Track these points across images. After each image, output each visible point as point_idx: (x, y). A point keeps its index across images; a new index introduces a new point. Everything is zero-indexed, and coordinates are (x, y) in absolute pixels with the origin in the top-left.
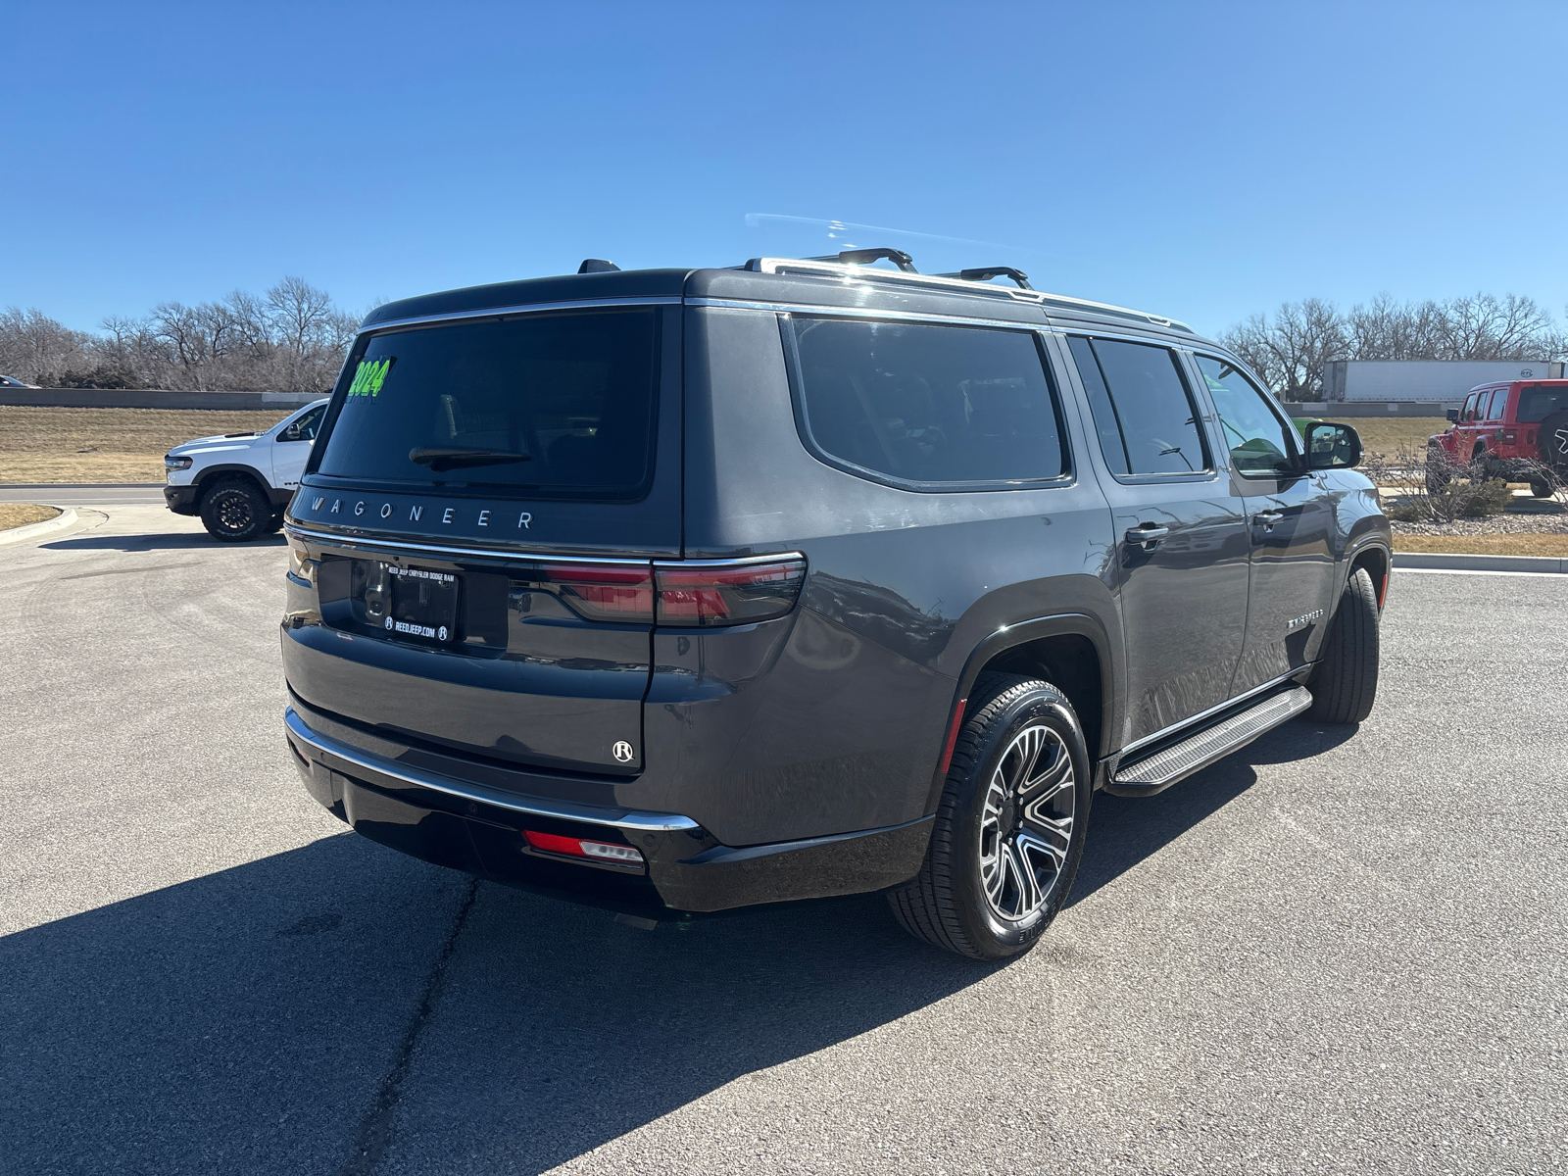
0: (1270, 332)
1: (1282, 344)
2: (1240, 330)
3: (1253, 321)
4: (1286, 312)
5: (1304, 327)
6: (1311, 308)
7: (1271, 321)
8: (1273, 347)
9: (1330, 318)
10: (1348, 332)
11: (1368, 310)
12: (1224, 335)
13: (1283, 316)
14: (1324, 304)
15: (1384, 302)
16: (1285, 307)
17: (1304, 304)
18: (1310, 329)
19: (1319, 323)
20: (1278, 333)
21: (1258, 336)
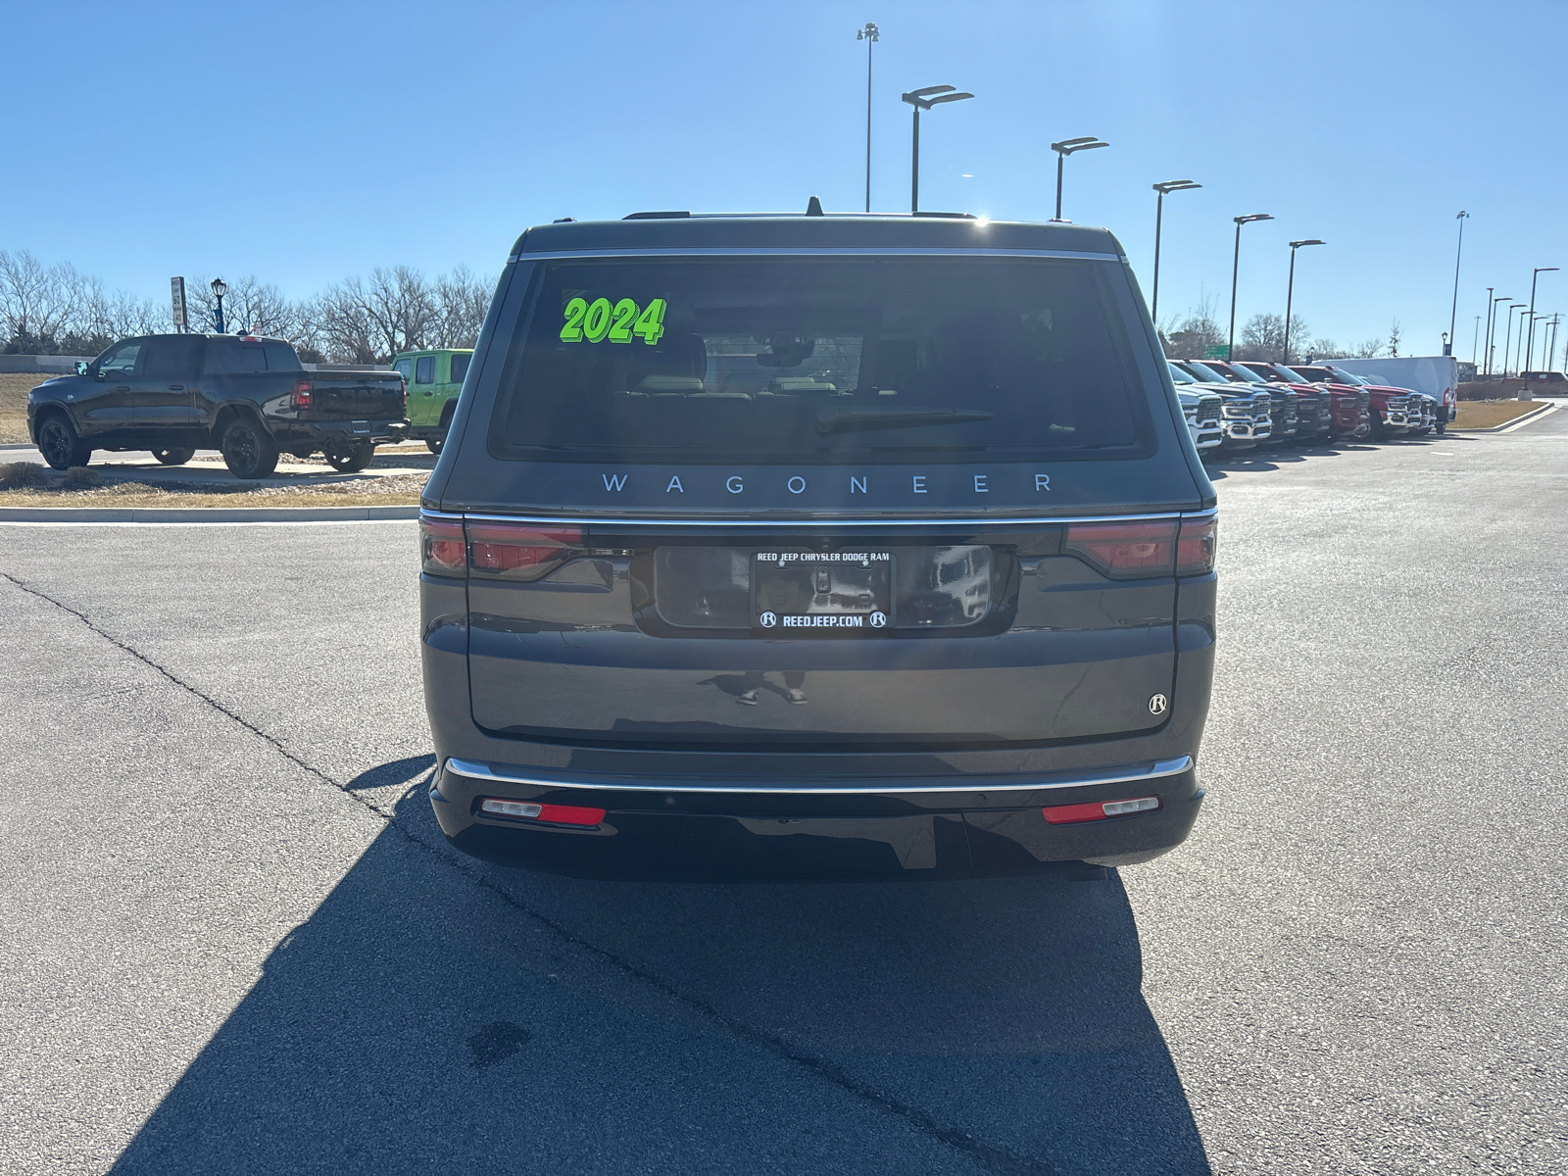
0: (367, 296)
1: (377, 308)
2: (337, 293)
3: (349, 285)
4: (379, 278)
5: (397, 294)
6: (402, 276)
7: (367, 286)
8: (370, 310)
9: (418, 287)
10: (438, 302)
11: (451, 281)
12: (322, 295)
13: (377, 281)
14: (412, 273)
15: (464, 274)
16: (378, 272)
17: (396, 271)
18: (403, 295)
19: (410, 289)
20: (375, 297)
21: (356, 300)
